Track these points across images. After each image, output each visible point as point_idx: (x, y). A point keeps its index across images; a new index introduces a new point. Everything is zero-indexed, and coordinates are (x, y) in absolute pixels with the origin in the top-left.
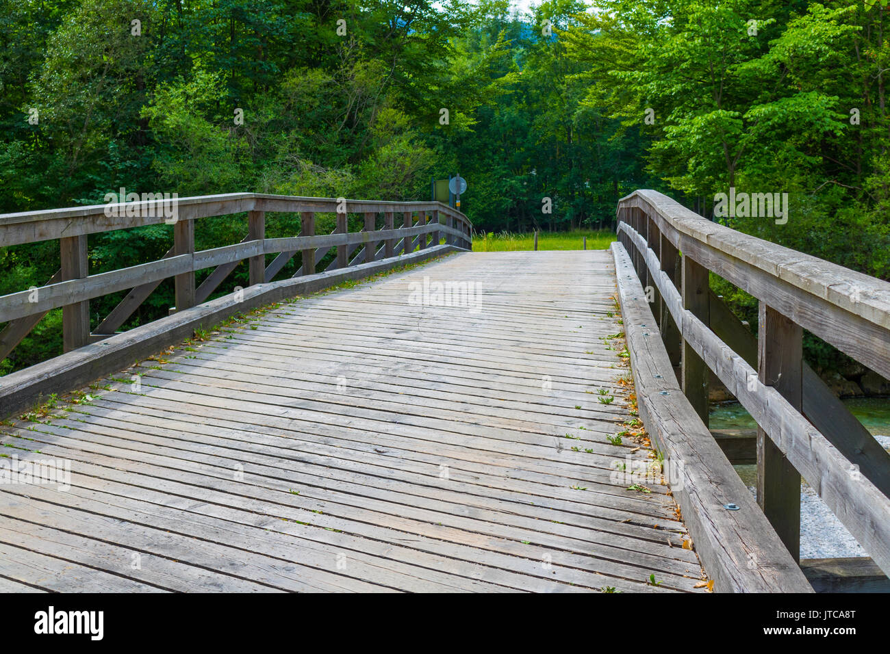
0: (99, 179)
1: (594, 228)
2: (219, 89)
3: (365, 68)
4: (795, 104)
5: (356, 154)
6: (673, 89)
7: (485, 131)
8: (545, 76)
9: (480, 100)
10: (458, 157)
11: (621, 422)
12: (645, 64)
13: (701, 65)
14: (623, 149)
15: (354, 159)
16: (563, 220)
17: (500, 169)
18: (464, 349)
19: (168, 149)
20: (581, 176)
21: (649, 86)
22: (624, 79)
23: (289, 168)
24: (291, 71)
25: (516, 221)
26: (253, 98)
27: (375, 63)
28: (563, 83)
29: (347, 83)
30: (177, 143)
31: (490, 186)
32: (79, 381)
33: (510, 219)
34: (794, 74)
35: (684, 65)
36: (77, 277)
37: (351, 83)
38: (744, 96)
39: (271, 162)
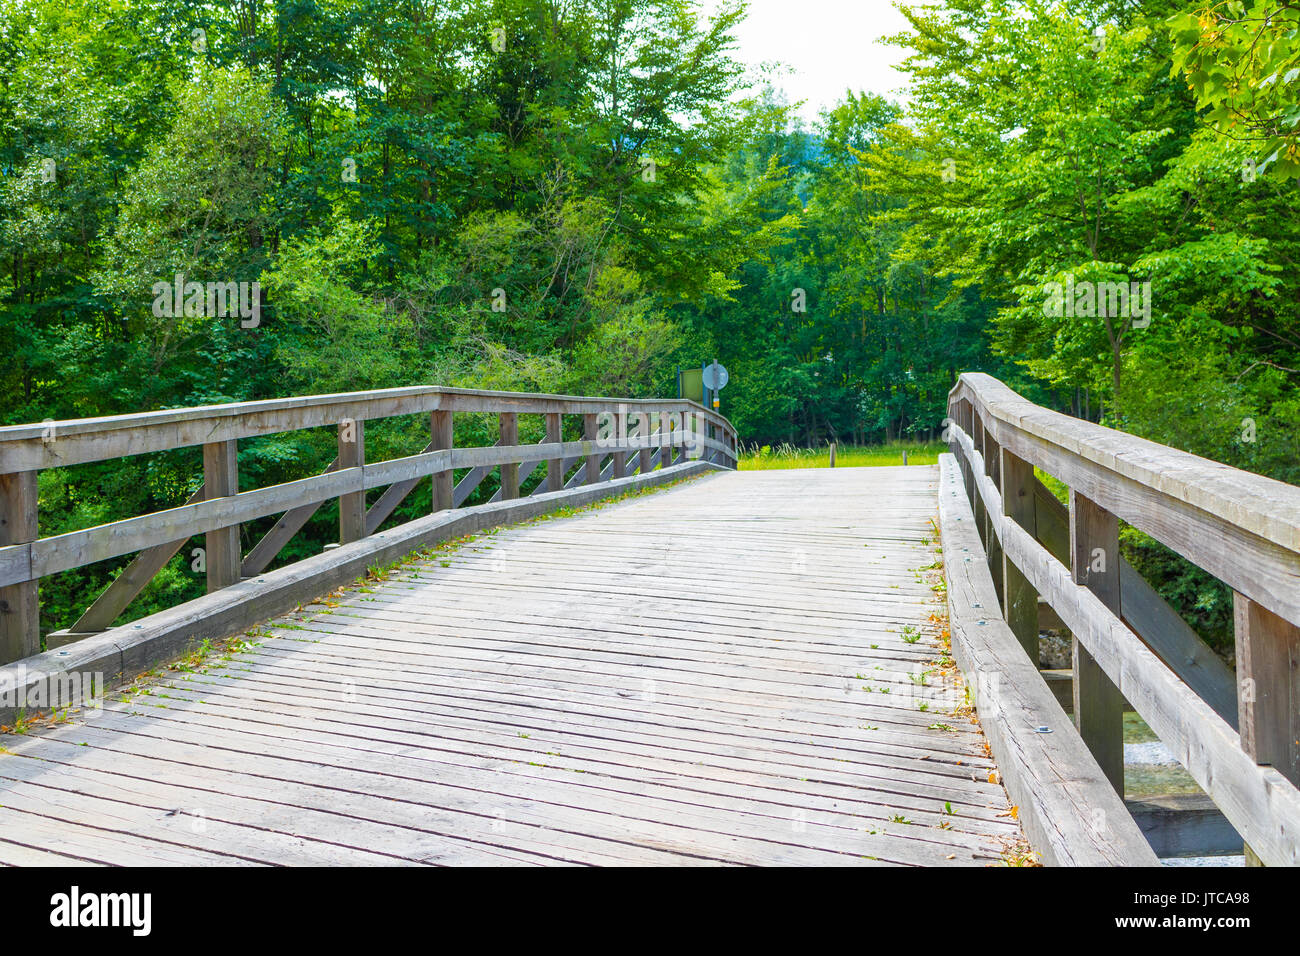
0: (198, 376)
1: (921, 440)
2: (371, 245)
3: (579, 210)
4: (1205, 251)
5: (566, 334)
6: (1027, 232)
7: (755, 297)
8: (842, 214)
9: (746, 254)
10: (716, 337)
11: (929, 661)
12: (985, 197)
13: (1068, 197)
14: (963, 321)
15: (566, 341)
16: (874, 428)
17: (778, 354)
18: (726, 585)
19: (295, 331)
20: (900, 361)
21: (990, 228)
22: (954, 219)
23: (472, 356)
24: (472, 215)
25: (803, 431)
26: (417, 256)
27: (591, 203)
28: (870, 224)
29: (552, 231)
30: (310, 322)
31: (763, 379)
32: (232, 627)
33: (794, 428)
34: (1204, 207)
35: (1041, 198)
36: (225, 494)
37: (558, 231)
38: (1134, 240)
39: (444, 348)
